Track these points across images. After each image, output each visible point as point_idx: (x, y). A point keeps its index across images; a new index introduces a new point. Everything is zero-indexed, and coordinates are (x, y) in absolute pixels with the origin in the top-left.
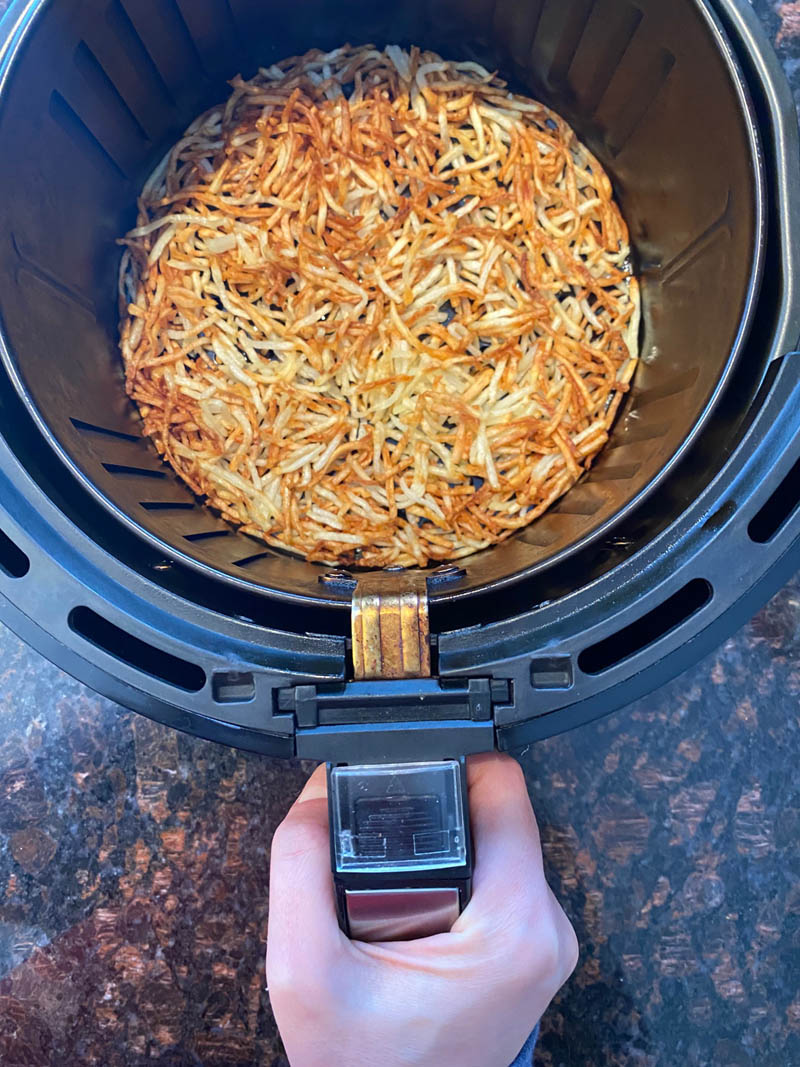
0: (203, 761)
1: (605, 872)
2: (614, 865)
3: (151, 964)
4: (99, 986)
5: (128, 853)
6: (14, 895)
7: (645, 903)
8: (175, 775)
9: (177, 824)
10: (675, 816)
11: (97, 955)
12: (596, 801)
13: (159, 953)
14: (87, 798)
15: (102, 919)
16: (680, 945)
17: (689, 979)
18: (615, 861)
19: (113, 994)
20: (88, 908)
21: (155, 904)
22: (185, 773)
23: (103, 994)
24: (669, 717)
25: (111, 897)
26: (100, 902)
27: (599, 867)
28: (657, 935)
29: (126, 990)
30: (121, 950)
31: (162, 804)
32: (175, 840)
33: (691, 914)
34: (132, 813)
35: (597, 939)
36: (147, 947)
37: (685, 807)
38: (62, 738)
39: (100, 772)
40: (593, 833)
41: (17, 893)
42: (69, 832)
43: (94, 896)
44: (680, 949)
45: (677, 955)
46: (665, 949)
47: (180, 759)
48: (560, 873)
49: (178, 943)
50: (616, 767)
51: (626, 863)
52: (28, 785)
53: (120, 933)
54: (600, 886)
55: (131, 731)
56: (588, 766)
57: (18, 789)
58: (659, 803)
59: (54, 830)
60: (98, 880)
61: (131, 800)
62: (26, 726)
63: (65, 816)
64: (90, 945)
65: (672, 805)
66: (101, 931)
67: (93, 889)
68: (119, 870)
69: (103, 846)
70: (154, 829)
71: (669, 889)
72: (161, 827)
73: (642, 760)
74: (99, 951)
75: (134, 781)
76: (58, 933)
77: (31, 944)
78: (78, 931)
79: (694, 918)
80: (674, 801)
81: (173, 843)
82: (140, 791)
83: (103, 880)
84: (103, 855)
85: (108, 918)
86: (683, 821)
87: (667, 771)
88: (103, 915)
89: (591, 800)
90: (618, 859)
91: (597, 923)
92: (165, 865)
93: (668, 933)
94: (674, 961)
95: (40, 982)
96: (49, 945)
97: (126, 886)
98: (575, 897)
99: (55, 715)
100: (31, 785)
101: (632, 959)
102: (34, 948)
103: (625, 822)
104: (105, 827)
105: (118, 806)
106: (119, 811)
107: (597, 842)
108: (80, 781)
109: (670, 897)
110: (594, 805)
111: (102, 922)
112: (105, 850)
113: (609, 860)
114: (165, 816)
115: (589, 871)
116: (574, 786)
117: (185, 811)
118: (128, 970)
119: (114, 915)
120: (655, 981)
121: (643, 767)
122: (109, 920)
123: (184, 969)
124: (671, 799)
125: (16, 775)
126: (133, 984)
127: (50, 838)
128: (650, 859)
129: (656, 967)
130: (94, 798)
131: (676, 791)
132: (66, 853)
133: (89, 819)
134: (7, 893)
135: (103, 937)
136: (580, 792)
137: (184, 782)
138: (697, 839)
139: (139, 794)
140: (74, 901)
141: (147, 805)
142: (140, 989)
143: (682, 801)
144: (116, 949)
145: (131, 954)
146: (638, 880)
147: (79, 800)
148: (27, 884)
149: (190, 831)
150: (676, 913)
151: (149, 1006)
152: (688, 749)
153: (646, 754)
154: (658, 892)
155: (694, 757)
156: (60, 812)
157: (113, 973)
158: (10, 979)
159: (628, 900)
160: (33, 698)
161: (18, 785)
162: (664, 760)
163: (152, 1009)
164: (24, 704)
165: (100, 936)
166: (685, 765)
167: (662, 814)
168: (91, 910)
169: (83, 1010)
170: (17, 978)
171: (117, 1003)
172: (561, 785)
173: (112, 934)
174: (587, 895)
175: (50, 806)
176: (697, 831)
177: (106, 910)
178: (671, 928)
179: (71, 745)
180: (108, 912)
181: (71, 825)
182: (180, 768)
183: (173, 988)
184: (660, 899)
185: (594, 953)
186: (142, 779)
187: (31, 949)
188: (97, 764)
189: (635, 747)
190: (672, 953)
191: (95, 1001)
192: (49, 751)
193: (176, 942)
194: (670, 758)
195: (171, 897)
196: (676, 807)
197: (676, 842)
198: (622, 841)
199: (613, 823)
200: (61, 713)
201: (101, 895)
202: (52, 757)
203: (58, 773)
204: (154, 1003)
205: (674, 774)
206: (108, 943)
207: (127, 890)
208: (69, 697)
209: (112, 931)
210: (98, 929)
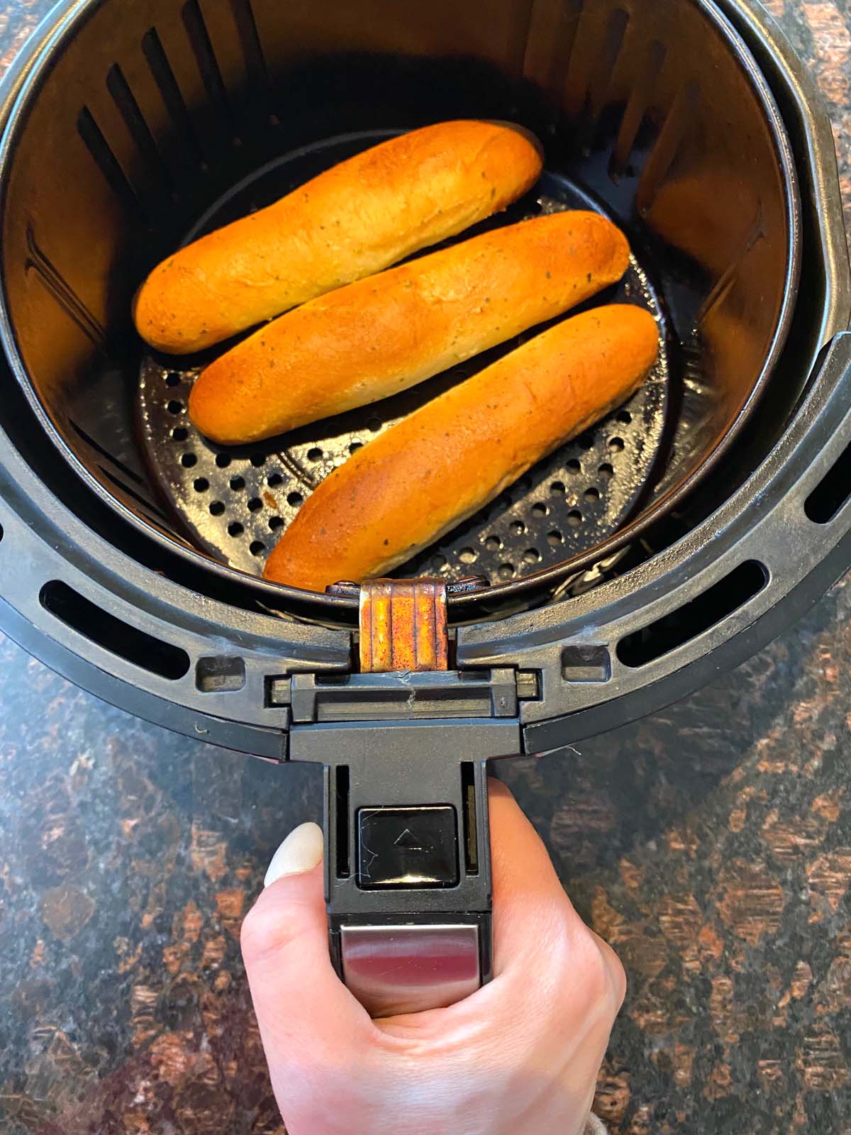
0: (270, 809)
1: (734, 954)
2: (744, 945)
3: (194, 1058)
4: (131, 1086)
5: (176, 918)
6: (40, 966)
7: (783, 995)
8: (237, 825)
9: (235, 883)
10: (813, 887)
11: (131, 1045)
12: (720, 866)
13: (205, 1044)
14: (135, 850)
15: (141, 998)
16: (827, 1050)
17: (839, 1094)
18: (745, 940)
19: (146, 1096)
20: (124, 985)
21: (204, 982)
22: (248, 823)
23: (134, 1094)
24: (802, 768)
25: (153, 971)
26: (140, 978)
27: (725, 947)
28: (799, 1036)
29: (163, 1091)
30: (161, 1039)
31: (219, 859)
32: (232, 903)
33: (837, 1010)
34: (183, 869)
35: (727, 1039)
36: (190, 1035)
37: (824, 877)
38: (111, 778)
39: (151, 820)
40: (718, 905)
41: (43, 964)
42: (110, 891)
43: (133, 971)
44: (826, 1054)
45: (824, 1062)
46: (808, 1054)
47: (243, 805)
48: (681, 953)
49: (228, 1031)
50: (742, 826)
51: (758, 943)
52: (68, 833)
53: (159, 1016)
54: (728, 972)
55: (190, 773)
56: (710, 824)
57: (56, 837)
58: (793, 871)
59: (92, 886)
60: (139, 951)
61: (183, 853)
62: (71, 764)
63: (107, 871)
64: (123, 1032)
65: (809, 874)
66: (139, 1014)
67: (132, 961)
68: (164, 939)
69: (148, 908)
70: (209, 889)
71: (811, 977)
72: (217, 887)
73: (773, 818)
74: (134, 1039)
75: (190, 830)
76: (87, 1015)
77: (54, 1028)
78: (110, 1012)
79: (841, 1015)
80: (811, 869)
81: (230, 907)
82: (195, 842)
83: (145, 949)
84: (147, 919)
85: (148, 997)
86: (822, 893)
87: (800, 832)
88: (143, 994)
89: (715, 865)
90: (748, 938)
91: (726, 1017)
92: (219, 933)
93: (812, 1033)
94: (820, 1069)
95: (59, 1078)
96: (75, 1030)
97: (171, 958)
98: (698, 982)
99: (104, 751)
100: (71, 832)
101: (769, 1066)
102: (57, 1034)
103: (755, 891)
104: (151, 885)
105: (170, 861)
106: (170, 866)
107: (722, 916)
108: (127, 830)
109: (812, 987)
110: (718, 871)
111: (140, 1002)
112: (150, 913)
113: (737, 937)
114: (222, 874)
115: (715, 952)
116: (694, 847)
117: (246, 867)
118: (167, 1065)
119: (155, 994)
120: (798, 1095)
121: (773, 826)
122: (149, 1000)
123: (233, 1065)
124: (807, 866)
125: (54, 821)
126: (171, 1082)
127: (88, 897)
128: (786, 939)
129: (799, 1076)
130: (143, 850)
131: (813, 856)
132: (104, 915)
133: (134, 875)
134: (31, 964)
135: (139, 1022)
136: (702, 855)
137: (247, 833)
138: (840, 915)
139: (194, 846)
140: (109, 975)
141: (202, 859)
142: (179, 1090)
143: (820, 868)
144: (154, 1038)
145: (171, 1044)
146: (773, 965)
147: (124, 851)
148: (57, 954)
149: (250, 892)
150: (820, 1007)
151: (189, 1113)
152: (824, 807)
153: (776, 810)
154: (799, 980)
155: (831, 815)
156: (102, 866)
157: (148, 1066)
158: (24, 1074)
159: (763, 991)
160: (82, 731)
161: (57, 833)
162: (798, 818)
163: (193, 1117)
164: (70, 737)
165: (136, 1020)
166: (822, 825)
167: (797, 885)
168: (129, 987)
169: (109, 1115)
170: (34, 1072)
171: (150, 1108)
172: (679, 846)
173: (151, 1018)
174: (713, 983)
175: (90, 858)
176: (840, 905)
177: (145, 987)
178: (816, 1027)
179: (120, 787)
180: (148, 990)
181: (113, 881)
182: (243, 816)
183: (218, 1089)
184: (799, 989)
185: (725, 1057)
186: (198, 829)
187: (52, 1037)
188: (148, 809)
189: (764, 803)
190: (817, 1059)
191: (124, 1104)
192: (95, 794)
193: (226, 1031)
194: (803, 818)
195: (223, 973)
196: (814, 876)
197: (815, 918)
198: (752, 916)
199: (740, 893)
200: (112, 750)
201: (141, 969)
202: (97, 801)
203: (104, 820)
204: (194, 1108)
205: (809, 836)
206: (146, 1029)
207: (172, 963)
208: (122, 731)
209: (149, 1014)
210: (134, 1011)
